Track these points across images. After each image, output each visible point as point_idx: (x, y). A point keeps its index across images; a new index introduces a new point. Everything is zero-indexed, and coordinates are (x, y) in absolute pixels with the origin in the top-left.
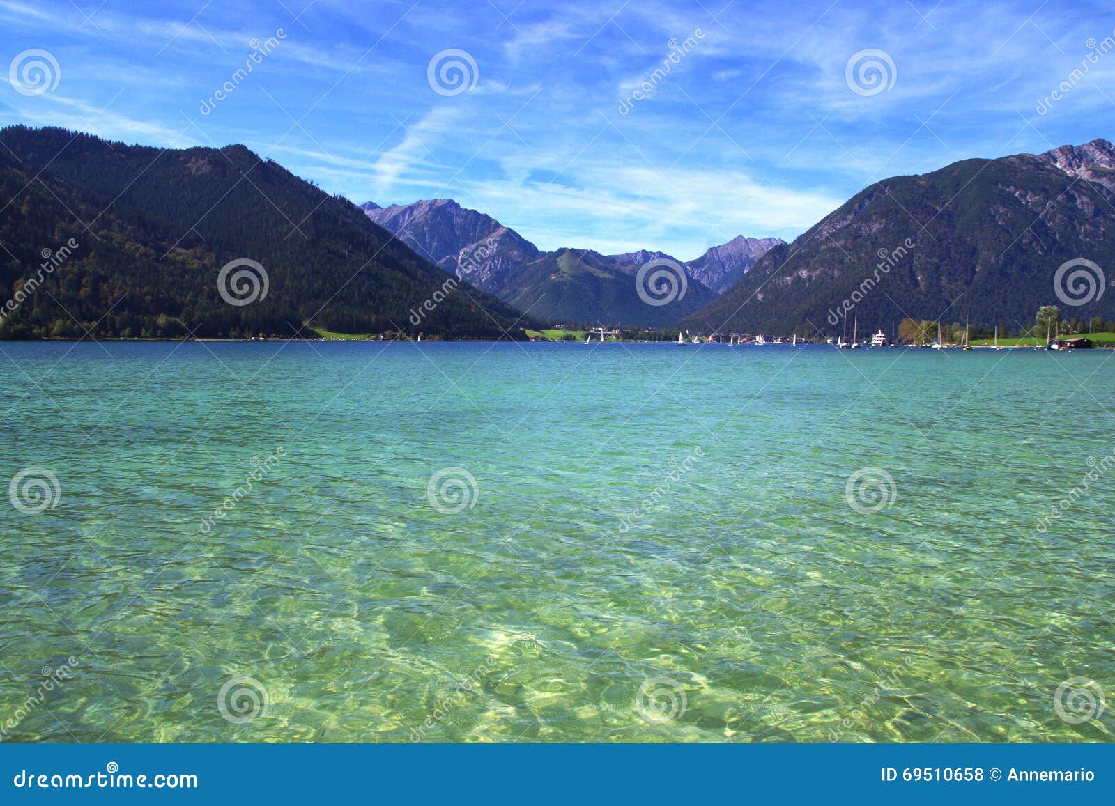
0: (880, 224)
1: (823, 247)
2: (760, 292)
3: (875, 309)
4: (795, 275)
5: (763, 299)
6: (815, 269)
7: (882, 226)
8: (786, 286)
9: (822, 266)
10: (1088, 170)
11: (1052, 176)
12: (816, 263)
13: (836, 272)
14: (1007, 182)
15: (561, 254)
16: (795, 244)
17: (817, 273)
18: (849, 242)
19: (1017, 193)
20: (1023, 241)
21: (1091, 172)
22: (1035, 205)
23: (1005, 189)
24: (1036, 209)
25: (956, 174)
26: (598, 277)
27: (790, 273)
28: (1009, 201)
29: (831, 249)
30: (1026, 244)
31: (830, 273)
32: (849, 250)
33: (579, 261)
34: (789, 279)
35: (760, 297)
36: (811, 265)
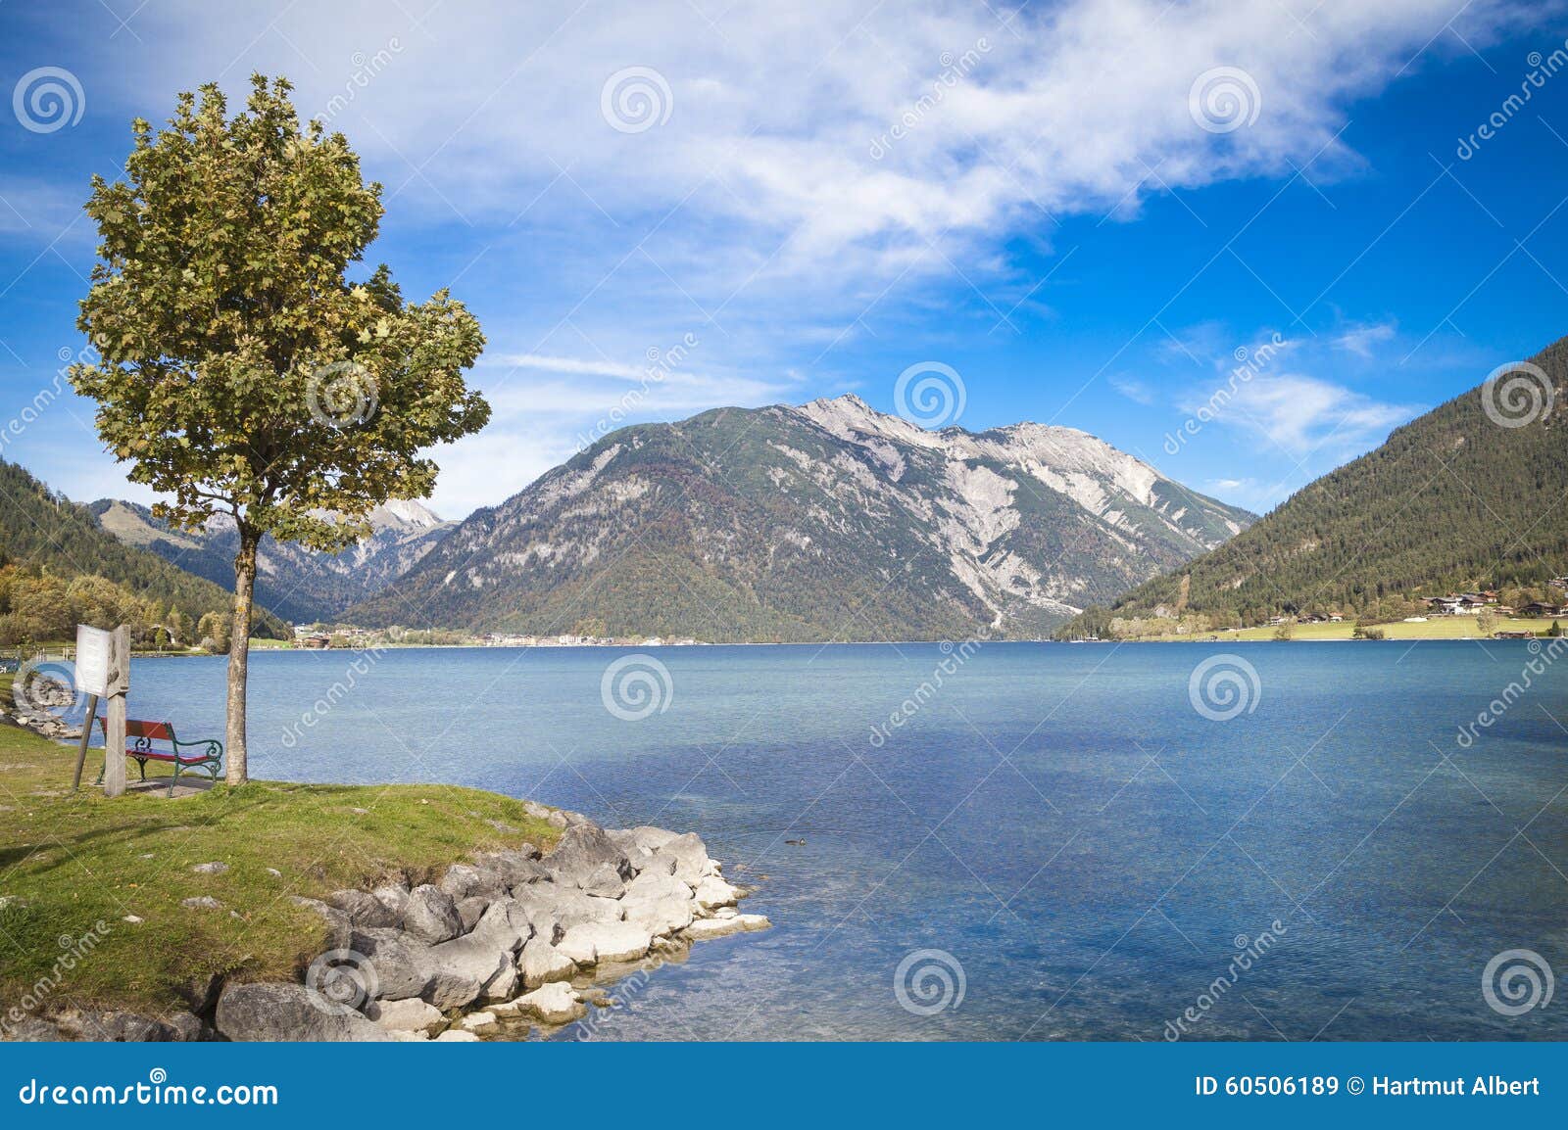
0: (643, 487)
1: (563, 515)
2: (477, 575)
5: (483, 584)
6: (559, 544)
8: (516, 567)
9: (570, 540)
10: (849, 430)
11: (820, 434)
12: (559, 535)
13: (592, 548)
14: (776, 440)
15: (107, 509)
16: (506, 509)
17: (564, 549)
18: (602, 509)
19: (791, 453)
20: (811, 513)
21: (853, 434)
22: (813, 469)
23: (779, 447)
24: (816, 475)
25: (715, 425)
26: (178, 547)
27: (520, 549)
28: (789, 464)
29: (578, 518)
30: (816, 518)
31: (583, 551)
32: (605, 519)
33: (139, 521)
34: (519, 556)
35: (477, 582)
36: (551, 538)
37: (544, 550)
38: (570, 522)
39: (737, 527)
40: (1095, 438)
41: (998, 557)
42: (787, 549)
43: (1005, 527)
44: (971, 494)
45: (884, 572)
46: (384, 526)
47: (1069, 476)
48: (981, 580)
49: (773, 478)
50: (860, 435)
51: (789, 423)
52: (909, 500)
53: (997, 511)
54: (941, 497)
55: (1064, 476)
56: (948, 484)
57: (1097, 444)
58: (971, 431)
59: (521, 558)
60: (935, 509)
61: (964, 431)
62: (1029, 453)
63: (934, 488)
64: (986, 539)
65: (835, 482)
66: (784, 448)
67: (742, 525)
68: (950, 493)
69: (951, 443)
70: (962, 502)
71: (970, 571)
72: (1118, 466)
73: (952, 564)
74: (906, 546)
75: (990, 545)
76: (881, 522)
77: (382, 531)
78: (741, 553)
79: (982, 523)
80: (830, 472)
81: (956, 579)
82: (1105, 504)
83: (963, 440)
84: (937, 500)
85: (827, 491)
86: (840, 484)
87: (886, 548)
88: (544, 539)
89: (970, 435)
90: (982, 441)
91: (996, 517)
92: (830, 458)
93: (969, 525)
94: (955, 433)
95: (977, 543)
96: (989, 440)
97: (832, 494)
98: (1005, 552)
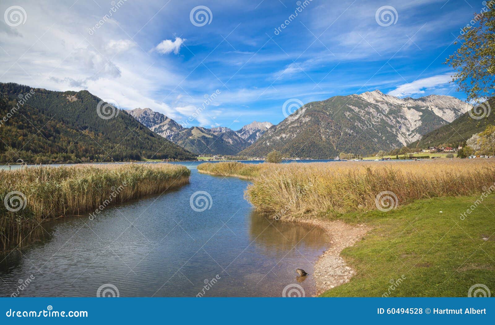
0: (309, 118)
1: (290, 126)
2: (268, 142)
3: (310, 148)
4: (280, 136)
5: (269, 144)
6: (287, 134)
7: (310, 119)
8: (277, 140)
9: (290, 133)
10: (374, 100)
11: (364, 102)
12: (288, 132)
13: (295, 135)
14: (349, 104)
15: (193, 129)
16: (279, 125)
17: (288, 135)
18: (299, 124)
19: (353, 108)
20: (356, 124)
21: (375, 101)
22: (359, 112)
23: (349, 106)
24: (359, 113)
25: (333, 101)
26: (207, 137)
27: (278, 136)
28: (351, 110)
29: (293, 127)
30: (357, 125)
31: (293, 135)
32: (299, 127)
33: (200, 131)
34: (278, 137)
35: (268, 144)
36: (286, 133)
37: (284, 136)
38: (290, 128)
39: (333, 128)
40: (456, 98)
41: (413, 134)
42: (346, 134)
43: (417, 126)
44: (408, 117)
45: (376, 140)
46: (263, 130)
47: (444, 110)
48: (406, 141)
49: (346, 115)
50: (377, 101)
51: (355, 99)
52: (388, 119)
53: (416, 121)
54: (399, 118)
55: (442, 110)
56: (402, 114)
57: (457, 100)
58: (414, 98)
59: (278, 138)
60: (396, 121)
61: (411, 99)
62: (432, 104)
63: (397, 115)
64: (411, 129)
65: (365, 115)
66: (351, 106)
67: (335, 128)
68: (402, 117)
69: (407, 102)
70: (406, 119)
71: (403, 138)
72: (462, 106)
73: (398, 137)
74: (384, 132)
75: (412, 131)
76: (377, 126)
77: (262, 131)
78: (333, 135)
79: (411, 125)
80: (364, 112)
81: (398, 141)
82: (455, 118)
83: (411, 101)
84: (398, 119)
85: (362, 117)
86: (366, 115)
87: (378, 132)
88: (284, 133)
89: (413, 100)
90: (418, 101)
91: (415, 123)
92: (364, 108)
93: (407, 125)
94: (408, 99)
95: (409, 131)
96: (420, 101)
97: (364, 119)
98: (415, 133)
